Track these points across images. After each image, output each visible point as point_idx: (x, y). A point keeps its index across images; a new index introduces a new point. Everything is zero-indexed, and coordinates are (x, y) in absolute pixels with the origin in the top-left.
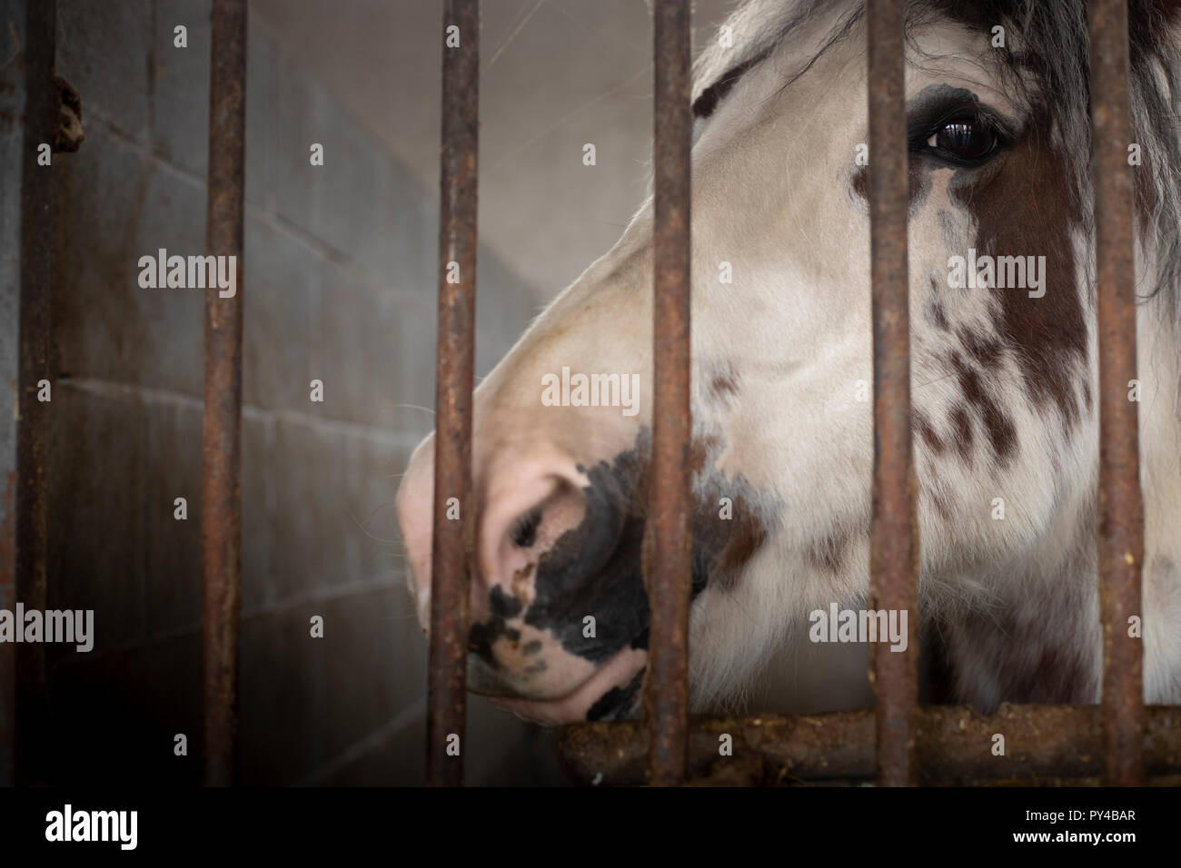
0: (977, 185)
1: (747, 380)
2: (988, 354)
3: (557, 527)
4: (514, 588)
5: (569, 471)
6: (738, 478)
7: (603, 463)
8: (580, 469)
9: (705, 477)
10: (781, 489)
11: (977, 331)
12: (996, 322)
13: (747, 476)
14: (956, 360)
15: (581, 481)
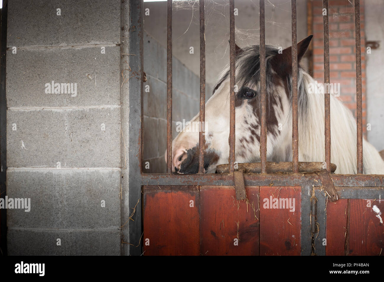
0: (252, 101)
1: (214, 134)
2: (256, 127)
3: (185, 158)
4: (178, 167)
5: (185, 150)
6: (213, 149)
7: (190, 149)
8: (186, 150)
9: (208, 149)
10: (221, 150)
11: (254, 124)
12: (257, 122)
13: (215, 148)
14: (250, 129)
15: (186, 152)
